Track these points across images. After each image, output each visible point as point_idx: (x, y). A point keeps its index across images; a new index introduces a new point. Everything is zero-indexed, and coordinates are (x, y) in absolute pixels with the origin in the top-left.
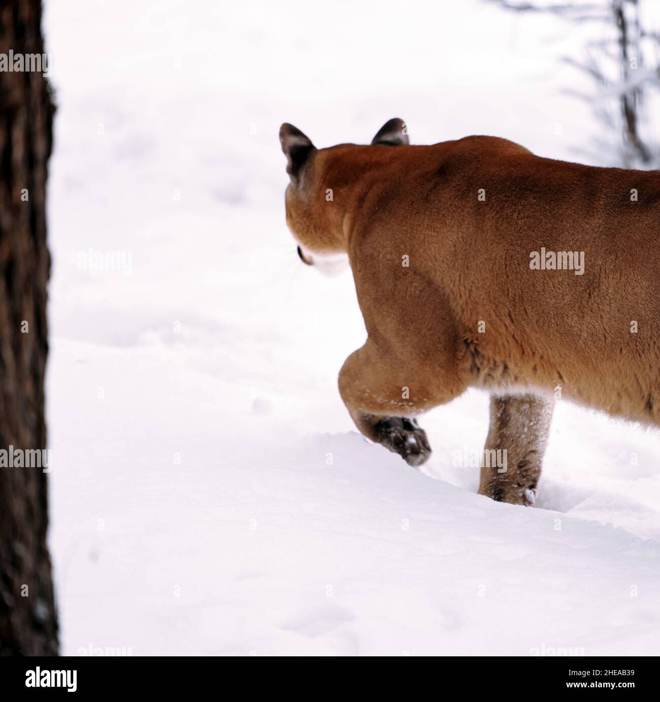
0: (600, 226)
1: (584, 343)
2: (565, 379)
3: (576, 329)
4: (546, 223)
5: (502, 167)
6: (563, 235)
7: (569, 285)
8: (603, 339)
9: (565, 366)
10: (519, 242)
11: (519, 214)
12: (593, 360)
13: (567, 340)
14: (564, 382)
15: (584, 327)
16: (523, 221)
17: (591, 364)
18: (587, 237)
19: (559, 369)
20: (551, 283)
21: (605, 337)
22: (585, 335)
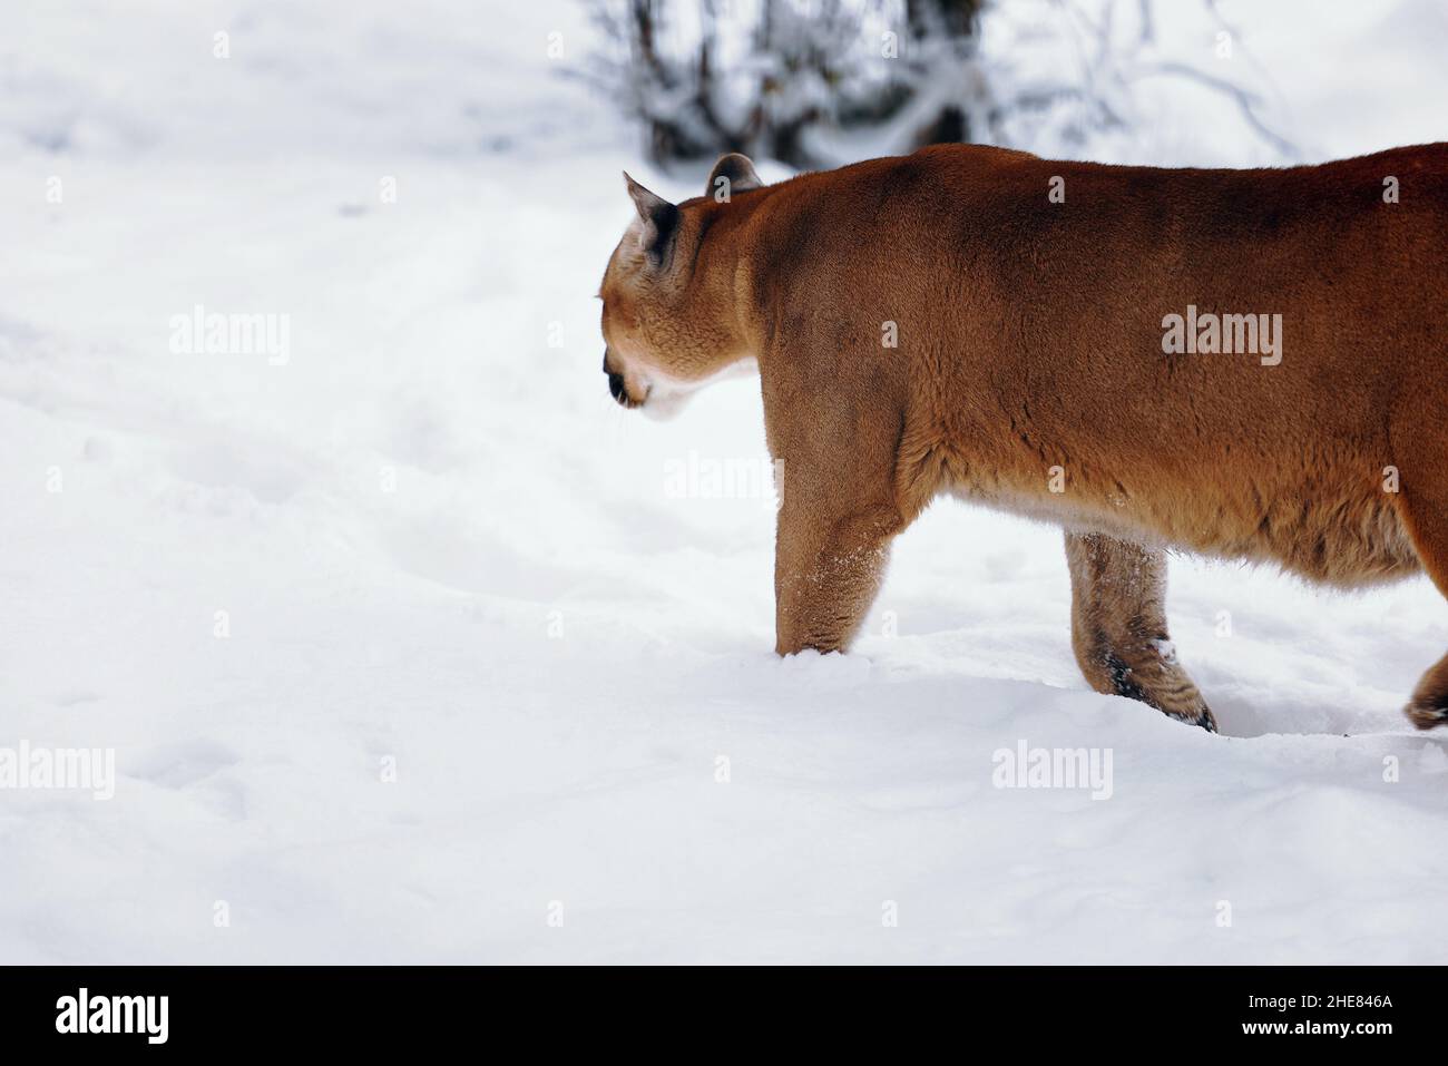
0: (1177, 263)
1: (1165, 439)
2: (1131, 493)
3: (1150, 419)
4: (1086, 265)
5: (1001, 181)
6: (1116, 280)
7: (1132, 356)
8: (1195, 432)
9: (1131, 475)
10: (1043, 297)
11: (1039, 254)
12: (1180, 461)
13: (1137, 436)
14: (1127, 496)
15: (1166, 415)
16: (1047, 264)
17: (1175, 467)
18: (1157, 281)
19: (1119, 480)
20: (1102, 356)
21: (1198, 430)
22: (1165, 426)
